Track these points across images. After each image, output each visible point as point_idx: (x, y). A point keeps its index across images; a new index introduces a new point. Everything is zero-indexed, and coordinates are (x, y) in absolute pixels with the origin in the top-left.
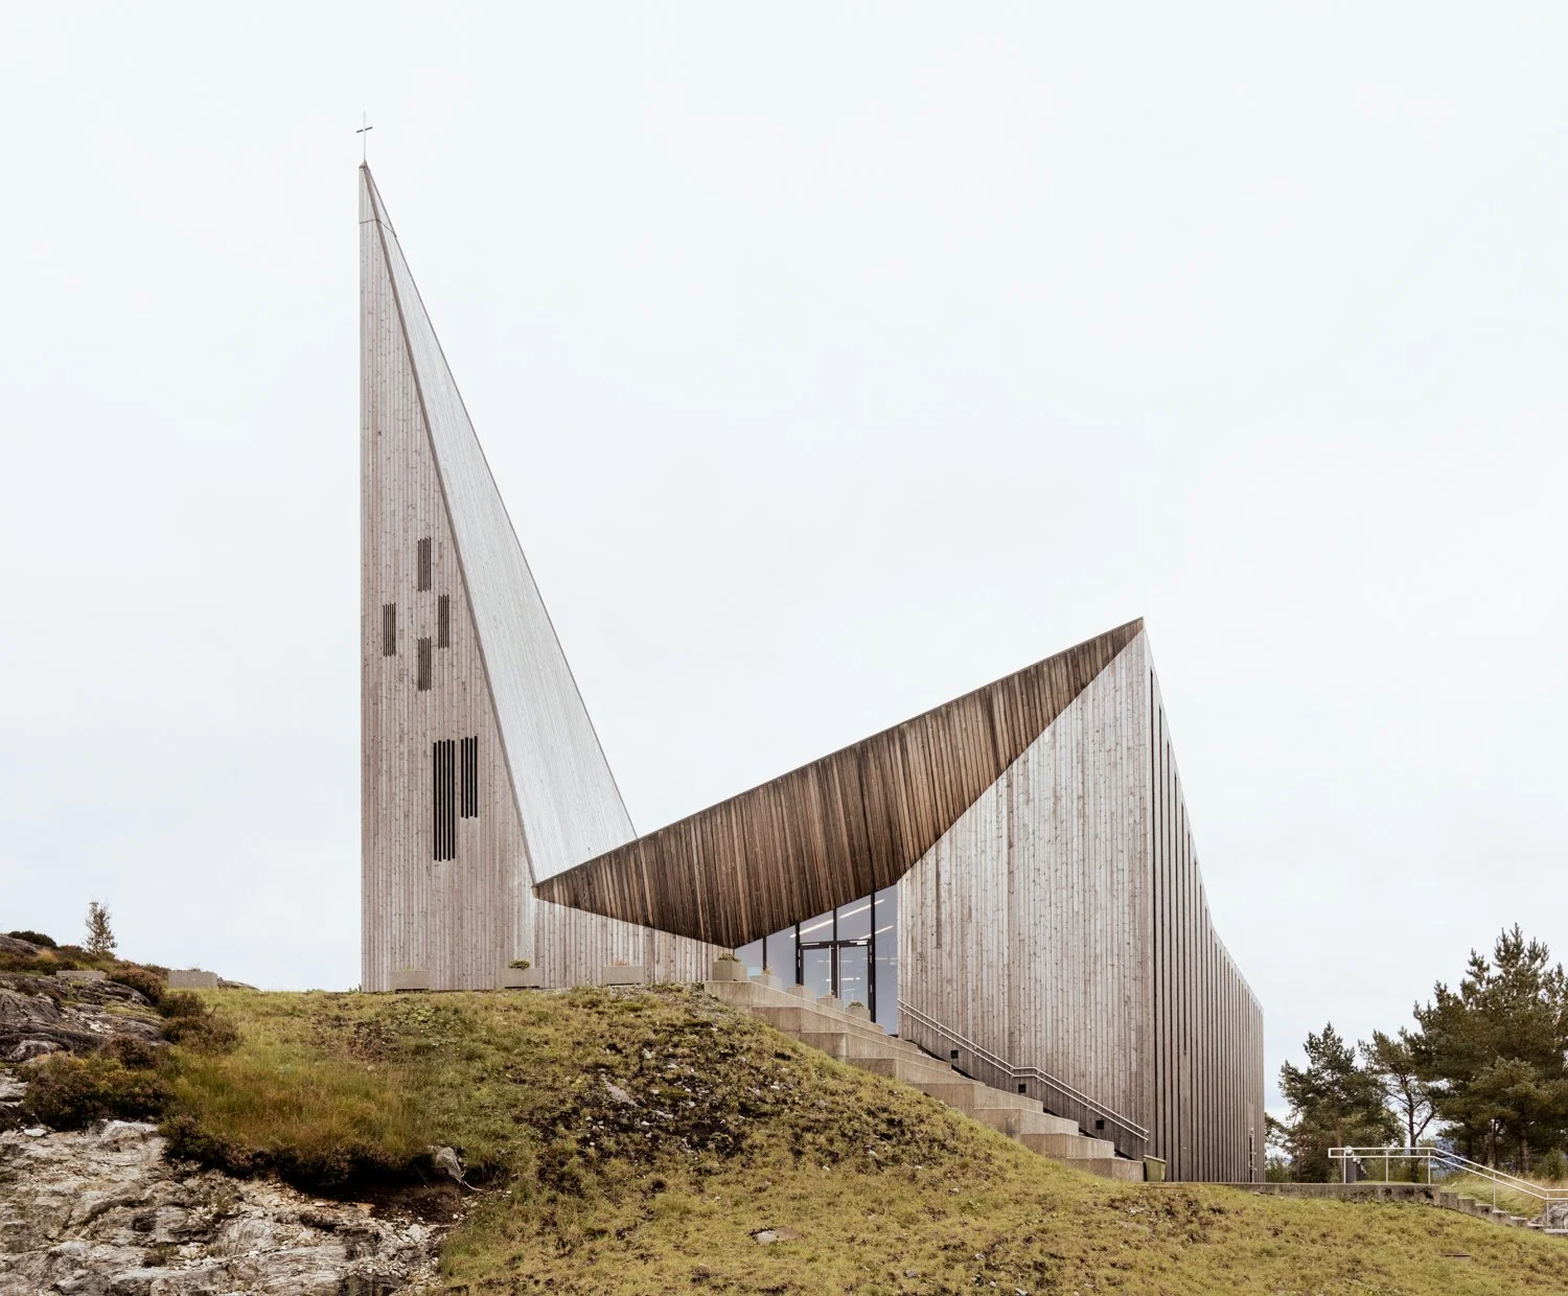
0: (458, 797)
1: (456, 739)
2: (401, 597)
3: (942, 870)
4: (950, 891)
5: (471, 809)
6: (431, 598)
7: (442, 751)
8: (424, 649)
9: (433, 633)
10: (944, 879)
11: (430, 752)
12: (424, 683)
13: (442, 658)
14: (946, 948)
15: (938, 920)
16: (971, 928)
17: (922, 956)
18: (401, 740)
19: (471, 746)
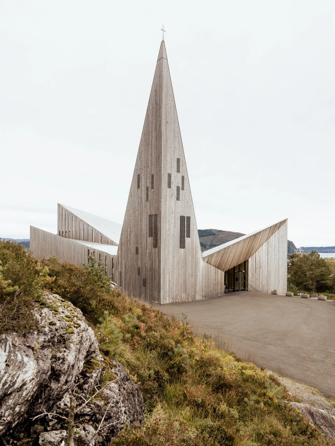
0: (186, 232)
1: (186, 216)
2: (173, 172)
3: (256, 258)
4: (258, 262)
5: (189, 236)
6: (180, 175)
7: (182, 218)
8: (178, 188)
9: (180, 185)
10: (257, 259)
11: (179, 218)
12: (178, 199)
13: (182, 193)
14: (257, 273)
15: (256, 267)
16: (261, 270)
17: (253, 275)
18: (172, 213)
19: (189, 218)
